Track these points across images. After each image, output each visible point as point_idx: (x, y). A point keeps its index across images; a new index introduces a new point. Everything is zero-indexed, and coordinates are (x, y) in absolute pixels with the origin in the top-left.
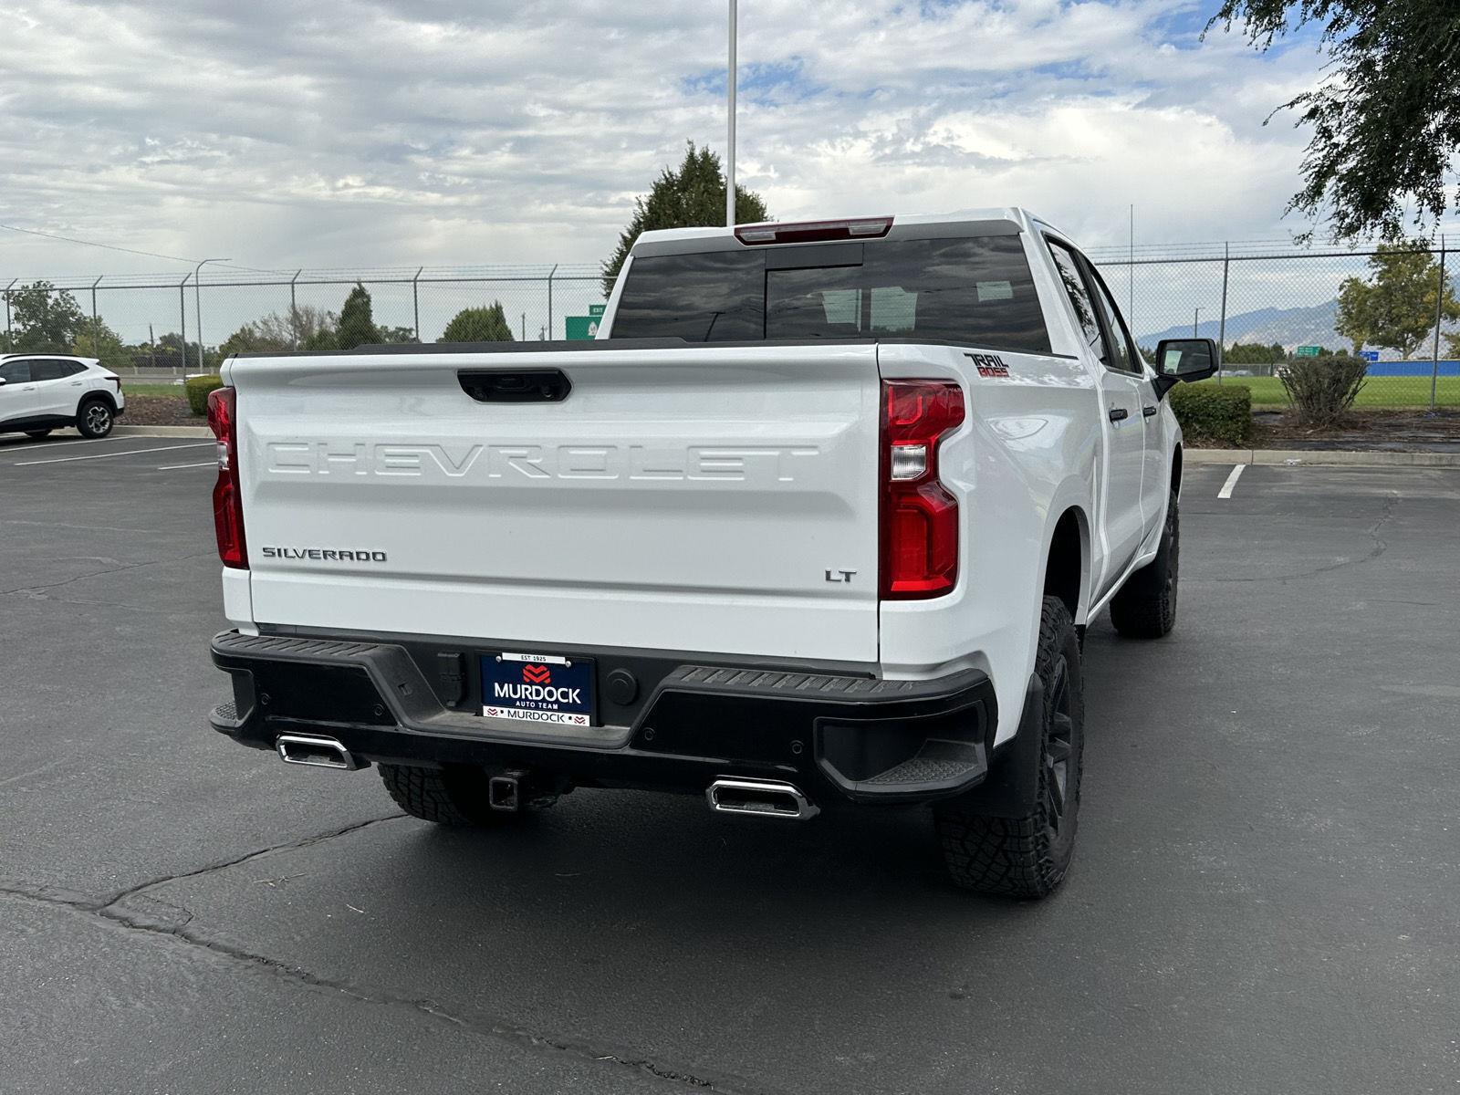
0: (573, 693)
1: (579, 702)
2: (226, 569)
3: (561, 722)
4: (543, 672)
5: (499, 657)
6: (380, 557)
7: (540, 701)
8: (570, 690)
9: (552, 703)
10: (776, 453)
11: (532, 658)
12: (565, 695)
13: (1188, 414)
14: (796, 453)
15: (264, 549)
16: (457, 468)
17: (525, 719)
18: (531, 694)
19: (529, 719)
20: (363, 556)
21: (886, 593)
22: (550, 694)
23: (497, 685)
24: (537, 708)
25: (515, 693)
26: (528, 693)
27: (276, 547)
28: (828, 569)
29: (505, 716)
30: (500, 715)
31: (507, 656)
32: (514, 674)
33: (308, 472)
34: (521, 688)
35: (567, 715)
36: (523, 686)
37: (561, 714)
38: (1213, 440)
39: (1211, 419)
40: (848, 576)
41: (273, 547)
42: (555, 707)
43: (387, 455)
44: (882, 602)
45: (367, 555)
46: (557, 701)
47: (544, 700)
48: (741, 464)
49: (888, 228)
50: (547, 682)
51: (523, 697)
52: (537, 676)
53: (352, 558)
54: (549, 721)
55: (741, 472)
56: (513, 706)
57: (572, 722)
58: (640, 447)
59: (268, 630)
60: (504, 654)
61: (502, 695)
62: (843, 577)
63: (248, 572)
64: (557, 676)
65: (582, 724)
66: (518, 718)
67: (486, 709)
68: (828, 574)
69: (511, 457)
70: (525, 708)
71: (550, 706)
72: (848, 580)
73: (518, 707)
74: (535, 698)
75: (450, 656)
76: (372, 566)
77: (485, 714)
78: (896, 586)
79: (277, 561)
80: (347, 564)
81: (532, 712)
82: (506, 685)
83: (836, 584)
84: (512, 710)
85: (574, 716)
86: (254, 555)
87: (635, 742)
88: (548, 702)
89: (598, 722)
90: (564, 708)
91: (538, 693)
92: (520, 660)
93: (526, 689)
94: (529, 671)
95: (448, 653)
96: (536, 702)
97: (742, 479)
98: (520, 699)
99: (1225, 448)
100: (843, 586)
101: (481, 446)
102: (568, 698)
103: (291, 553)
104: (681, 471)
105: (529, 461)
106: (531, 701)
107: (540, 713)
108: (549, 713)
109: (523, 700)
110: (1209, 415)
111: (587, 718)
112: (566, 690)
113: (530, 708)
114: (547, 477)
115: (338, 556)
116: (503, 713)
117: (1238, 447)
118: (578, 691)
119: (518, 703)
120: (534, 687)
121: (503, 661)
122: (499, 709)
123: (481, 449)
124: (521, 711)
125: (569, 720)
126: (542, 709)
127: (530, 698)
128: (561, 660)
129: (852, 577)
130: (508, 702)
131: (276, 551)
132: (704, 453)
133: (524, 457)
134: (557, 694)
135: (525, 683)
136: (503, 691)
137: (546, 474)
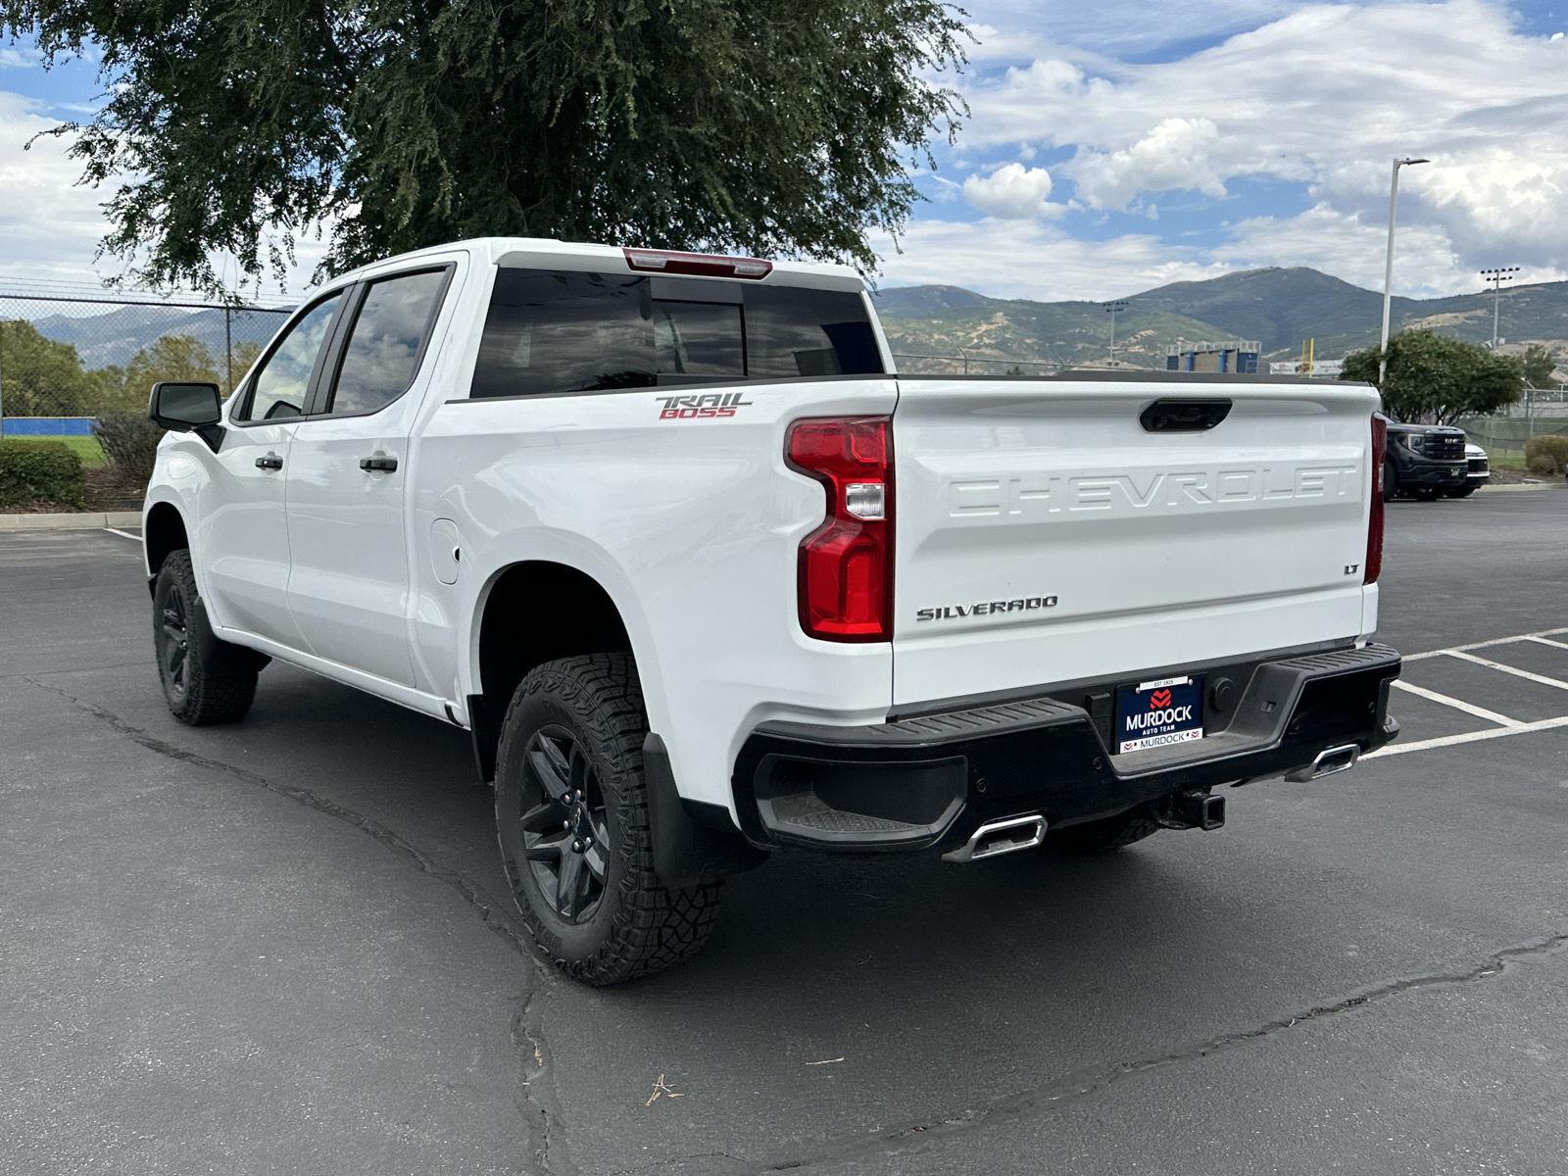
0: (1187, 709)
1: (1190, 718)
3: (1182, 741)
4: (1167, 695)
5: (1139, 689)
6: (1052, 602)
7: (1161, 725)
8: (1184, 708)
9: (1170, 724)
11: (1162, 683)
12: (1180, 714)
13: (21, 473)
15: (920, 613)
16: (1142, 499)
17: (1154, 746)
18: (1154, 720)
19: (1157, 745)
20: (1034, 604)
21: (1367, 578)
22: (1169, 716)
23: (1129, 718)
24: (1159, 733)
25: (1142, 723)
26: (1152, 720)
27: (934, 607)
29: (1138, 748)
30: (1134, 748)
31: (1144, 686)
32: (1143, 703)
33: (997, 513)
34: (1148, 717)
35: (1185, 732)
36: (1150, 714)
37: (1181, 733)
38: (52, 503)
39: (48, 478)
40: (1355, 568)
41: (929, 608)
42: (1173, 727)
43: (1081, 490)
44: (1365, 587)
45: (1038, 601)
46: (1174, 722)
47: (1165, 724)
50: (1167, 705)
51: (1149, 725)
53: (1021, 607)
54: (1173, 742)
56: (1141, 736)
57: (1189, 739)
60: (1141, 685)
61: (1132, 728)
62: (1353, 570)
63: (890, 644)
64: (1178, 696)
65: (1196, 738)
66: (1148, 747)
67: (1123, 744)
68: (1347, 568)
70: (1151, 735)
71: (1168, 728)
73: (1147, 736)
74: (1158, 723)
75: (1102, 697)
76: (1042, 612)
77: (1122, 750)
79: (934, 624)
80: (1016, 615)
81: (1159, 737)
82: (1136, 717)
83: (1349, 575)
84: (1144, 740)
85: (1190, 732)
86: (902, 622)
87: (1286, 734)
88: (1167, 725)
90: (1180, 726)
91: (1160, 718)
92: (1154, 687)
93: (1151, 716)
94: (1156, 698)
95: (1099, 695)
96: (1158, 727)
98: (1146, 728)
99: (68, 512)
100: (1352, 577)
101: (1161, 475)
102: (1183, 716)
103: (951, 612)
106: (1154, 727)
107: (1166, 736)
108: (1172, 735)
109: (1150, 728)
110: (45, 475)
111: (1200, 730)
112: (1180, 708)
113: (1154, 734)
114: (1209, 502)
115: (1006, 608)
116: (1137, 745)
117: (80, 510)
118: (1189, 707)
119: (1144, 733)
120: (1158, 713)
121: (1142, 692)
122: (1133, 742)
123: (1162, 478)
124: (1151, 739)
125: (1187, 736)
126: (1164, 733)
127: (1154, 724)
128: (1183, 680)
130: (1137, 734)
131: (934, 612)
132: (1305, 474)
133: (1194, 484)
134: (1174, 715)
135: (1151, 710)
136: (1132, 723)
137: (1210, 499)
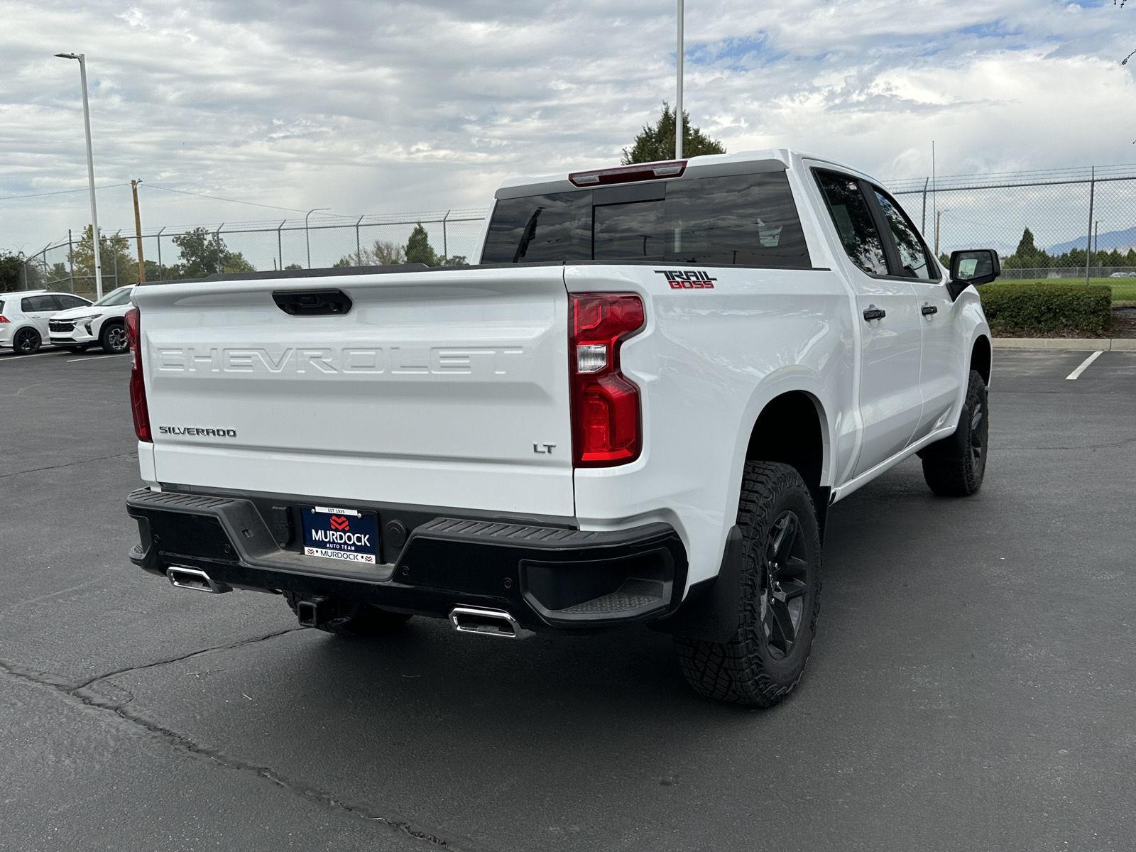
0: (364, 537)
1: (369, 545)
2: (140, 442)
3: (356, 560)
4: (344, 522)
5: (313, 510)
6: (232, 433)
7: (342, 544)
8: (363, 536)
9: (351, 545)
10: (492, 352)
11: (335, 511)
12: (359, 539)
13: (1056, 309)
14: (507, 352)
15: (160, 427)
16: (277, 366)
17: (332, 557)
18: (336, 538)
19: (335, 557)
20: (221, 433)
21: (578, 463)
22: (349, 538)
24: (341, 549)
25: (326, 537)
26: (334, 537)
28: (536, 443)
29: (319, 554)
30: (316, 554)
31: (319, 509)
32: (325, 522)
33: (184, 371)
34: (330, 533)
35: (360, 555)
36: (331, 532)
37: (356, 554)
38: (1077, 331)
39: (1076, 313)
40: (550, 448)
41: (165, 426)
42: (353, 548)
43: (232, 357)
44: (576, 470)
45: (224, 432)
48: (468, 361)
49: (683, 170)
50: (346, 529)
51: (332, 541)
52: (340, 524)
53: (214, 434)
54: (348, 559)
55: (469, 367)
56: (325, 547)
57: (363, 560)
58: (398, 348)
59: (169, 488)
60: (316, 507)
61: (317, 539)
62: (546, 449)
63: (152, 444)
65: (370, 562)
66: (327, 557)
67: (306, 549)
68: (535, 446)
69: (311, 357)
70: (333, 549)
71: (349, 548)
72: (549, 451)
73: (330, 548)
74: (339, 541)
75: (280, 508)
76: (227, 440)
77: (306, 553)
78: (586, 457)
79: (169, 436)
80: (212, 439)
81: (337, 552)
82: (320, 531)
83: (541, 455)
84: (324, 551)
85: (365, 556)
86: (155, 433)
87: (396, 576)
88: (348, 545)
89: (381, 560)
90: (359, 549)
91: (341, 538)
92: (328, 512)
93: (333, 535)
94: (335, 521)
95: (279, 506)
96: (340, 544)
97: (469, 373)
98: (329, 542)
99: (1088, 337)
100: (546, 457)
101: (291, 349)
102: (361, 542)
103: (177, 431)
104: (426, 367)
105: (324, 360)
107: (342, 553)
108: (348, 553)
110: (1073, 311)
111: (373, 557)
113: (336, 549)
114: (335, 372)
115: (205, 433)
116: (318, 553)
117: (1099, 336)
118: (367, 536)
119: (328, 545)
120: (339, 533)
121: (316, 513)
122: (315, 549)
123: (291, 351)
124: (329, 551)
125: (361, 558)
126: (344, 550)
127: (336, 541)
128: (354, 513)
129: (553, 449)
130: (321, 544)
131: (167, 429)
132: (442, 353)
133: (320, 357)
134: (354, 539)
135: (332, 530)
136: (318, 535)
137: (335, 370)
